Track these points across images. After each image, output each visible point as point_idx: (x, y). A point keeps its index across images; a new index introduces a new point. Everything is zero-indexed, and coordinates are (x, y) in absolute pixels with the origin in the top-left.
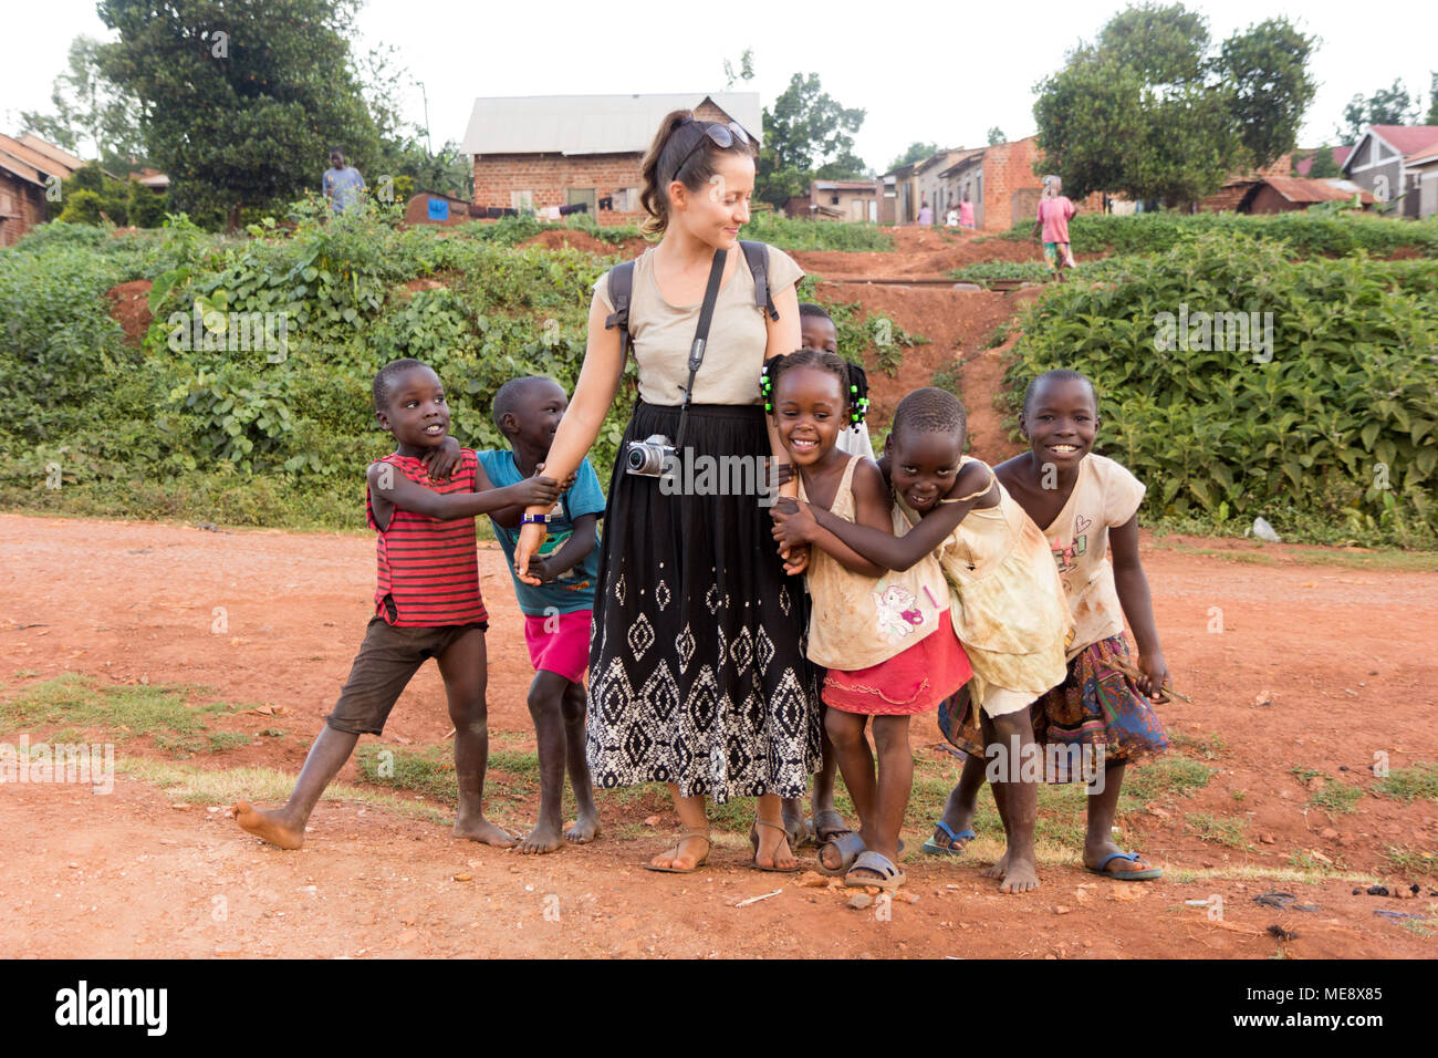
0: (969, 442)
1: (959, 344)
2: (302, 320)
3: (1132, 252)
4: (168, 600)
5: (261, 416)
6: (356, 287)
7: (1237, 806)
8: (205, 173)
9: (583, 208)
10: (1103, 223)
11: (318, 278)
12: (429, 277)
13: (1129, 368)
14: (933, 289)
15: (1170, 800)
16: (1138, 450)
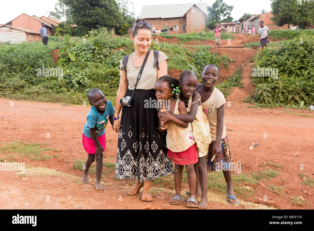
0: (242, 85)
1: (244, 62)
2: (91, 58)
3: (290, 39)
4: (47, 123)
5: (80, 79)
6: (103, 50)
7: (282, 183)
8: (84, 24)
9: (166, 30)
10: (283, 32)
11: (95, 48)
12: (120, 47)
13: (282, 68)
14: (239, 49)
15: (265, 181)
16: (282, 88)
